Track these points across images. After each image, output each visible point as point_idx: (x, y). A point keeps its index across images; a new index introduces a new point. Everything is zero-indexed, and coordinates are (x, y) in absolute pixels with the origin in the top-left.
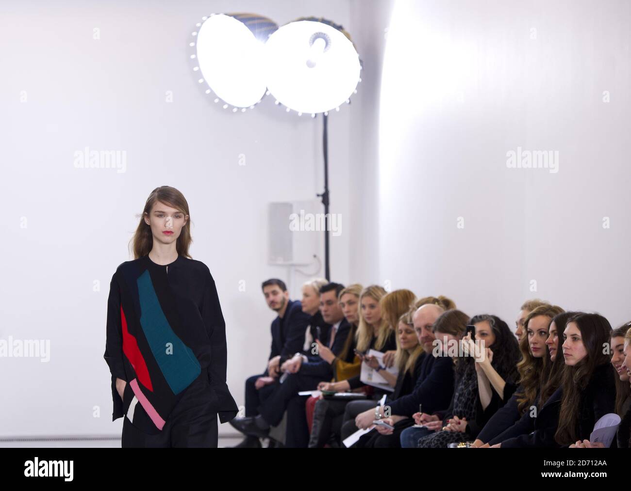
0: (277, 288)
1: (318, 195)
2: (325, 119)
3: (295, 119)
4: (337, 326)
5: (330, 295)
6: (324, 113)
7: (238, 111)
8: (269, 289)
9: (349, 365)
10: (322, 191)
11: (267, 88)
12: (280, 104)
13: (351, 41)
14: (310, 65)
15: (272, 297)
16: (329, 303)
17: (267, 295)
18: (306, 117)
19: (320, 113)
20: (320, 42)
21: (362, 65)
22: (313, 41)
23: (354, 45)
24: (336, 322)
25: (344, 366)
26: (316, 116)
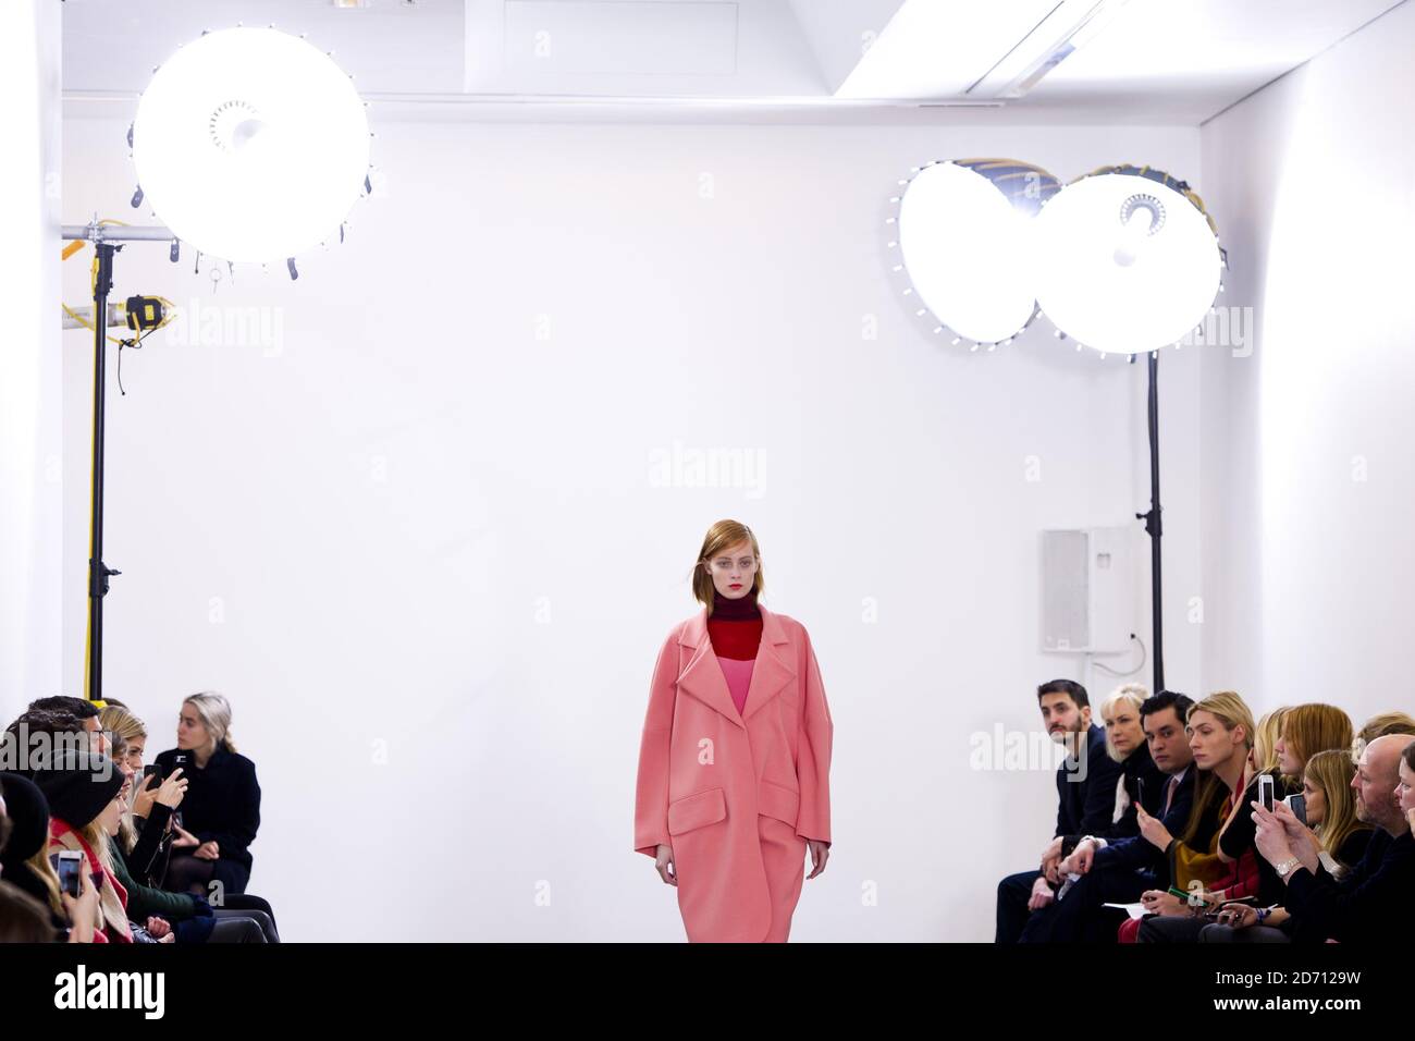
0: (1066, 699)
1: (1139, 516)
2: (1153, 365)
3: (1094, 365)
4: (1179, 778)
5: (1167, 716)
6: (1151, 354)
7: (978, 351)
8: (1050, 700)
9: (1199, 857)
10: (1147, 508)
11: (1036, 304)
12: (1063, 336)
13: (1204, 213)
14: (1123, 260)
15: (1054, 716)
16: (1165, 731)
17: (1046, 711)
18: (1113, 362)
19: (1143, 353)
20: (1143, 214)
21: (1225, 260)
22: (1129, 213)
23: (1209, 221)
24: (1177, 770)
25: (1190, 857)
26: (1133, 361)
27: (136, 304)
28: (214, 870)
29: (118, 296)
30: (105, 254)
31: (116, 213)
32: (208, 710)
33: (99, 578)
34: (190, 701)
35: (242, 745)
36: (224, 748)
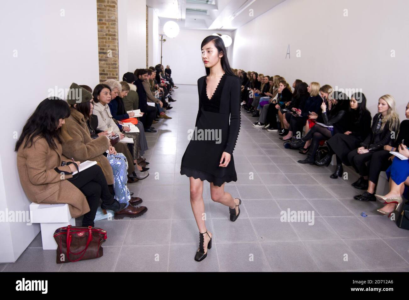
27: (164, 40)
28: (168, 76)
29: (163, 39)
30: (162, 36)
31: (163, 34)
32: (168, 66)
33: (162, 57)
34: (167, 66)
35: (170, 68)
36: (169, 69)
